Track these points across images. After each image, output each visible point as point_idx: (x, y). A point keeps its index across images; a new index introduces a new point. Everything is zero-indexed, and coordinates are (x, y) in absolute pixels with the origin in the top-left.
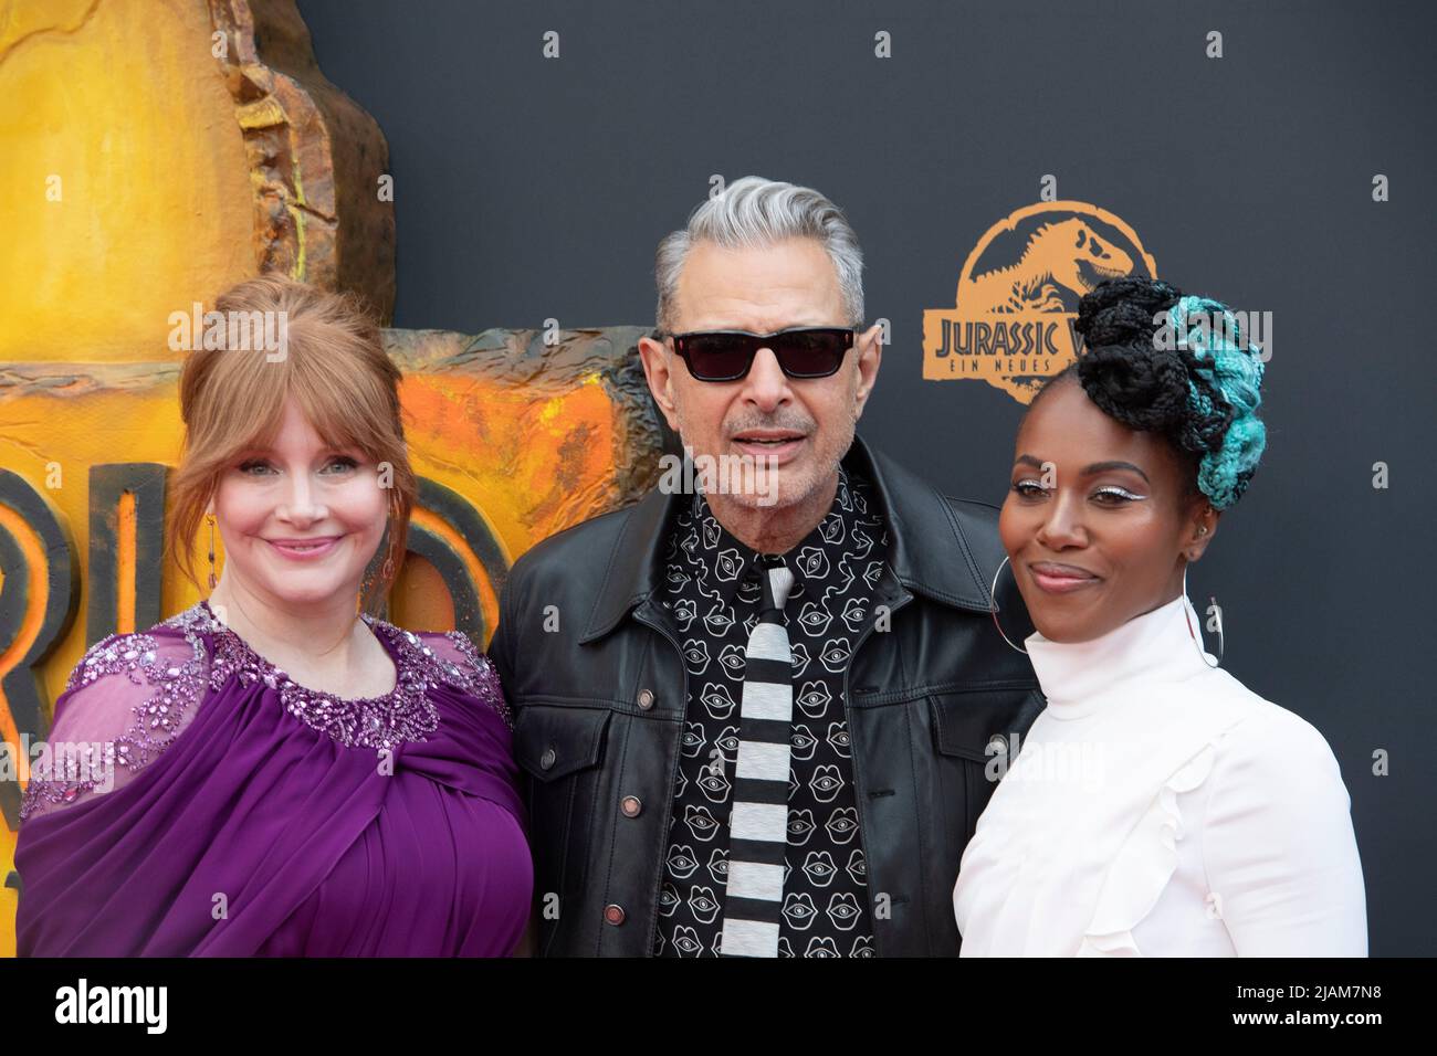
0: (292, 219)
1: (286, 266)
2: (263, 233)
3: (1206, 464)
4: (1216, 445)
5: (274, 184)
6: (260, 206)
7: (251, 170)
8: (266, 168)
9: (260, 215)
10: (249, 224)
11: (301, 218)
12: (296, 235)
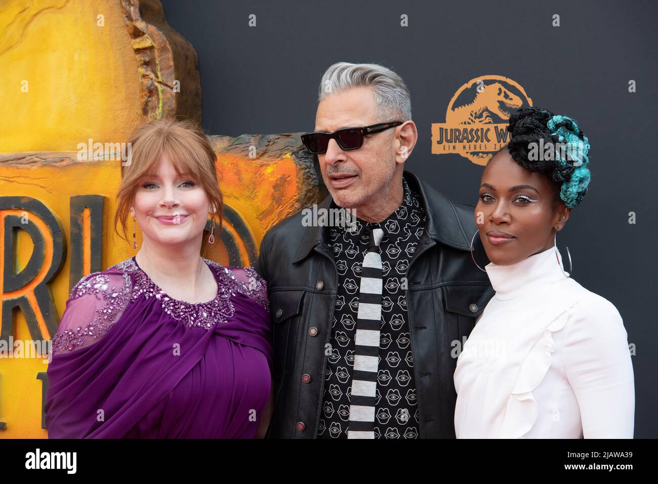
0: (156, 88)
1: (154, 108)
2: (144, 94)
3: (564, 187)
4: (568, 179)
5: (149, 73)
6: (142, 82)
7: (138, 67)
8: (145, 66)
9: (142, 86)
10: (138, 91)
11: (160, 88)
12: (158, 95)
